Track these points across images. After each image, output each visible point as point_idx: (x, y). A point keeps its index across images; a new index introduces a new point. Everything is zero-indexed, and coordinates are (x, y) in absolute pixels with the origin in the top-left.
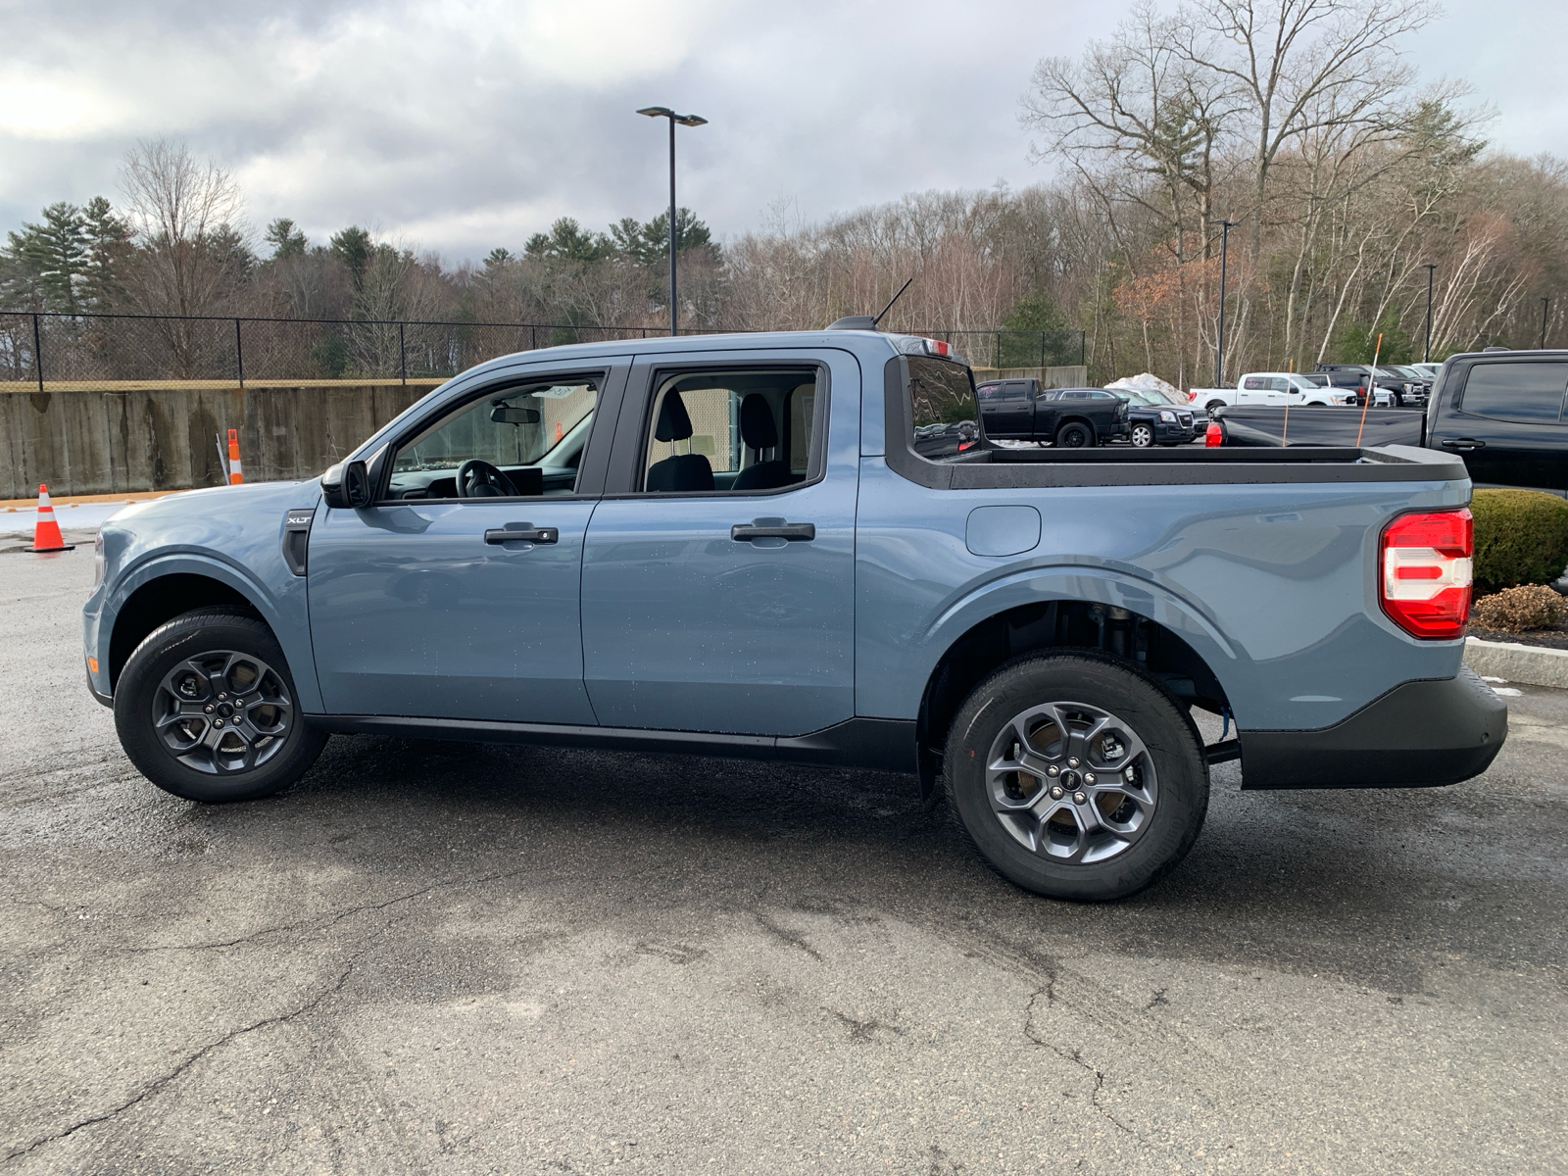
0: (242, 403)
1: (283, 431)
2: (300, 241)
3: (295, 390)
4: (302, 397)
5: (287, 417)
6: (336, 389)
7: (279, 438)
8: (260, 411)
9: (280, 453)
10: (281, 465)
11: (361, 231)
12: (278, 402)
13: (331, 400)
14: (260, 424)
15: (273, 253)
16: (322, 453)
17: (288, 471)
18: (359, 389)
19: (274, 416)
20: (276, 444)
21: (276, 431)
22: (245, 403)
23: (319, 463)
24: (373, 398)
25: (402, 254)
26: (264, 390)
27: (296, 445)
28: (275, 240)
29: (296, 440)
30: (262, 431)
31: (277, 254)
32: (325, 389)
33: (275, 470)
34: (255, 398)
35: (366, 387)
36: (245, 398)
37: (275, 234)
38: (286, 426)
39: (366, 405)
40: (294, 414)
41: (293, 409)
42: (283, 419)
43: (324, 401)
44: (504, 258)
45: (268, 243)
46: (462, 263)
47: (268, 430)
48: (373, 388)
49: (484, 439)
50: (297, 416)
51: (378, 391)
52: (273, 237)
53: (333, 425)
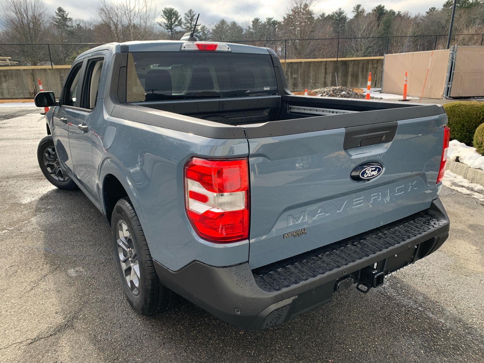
0: (284, 67)
1: (296, 76)
2: (363, 11)
3: (301, 63)
4: (303, 65)
5: (297, 71)
6: (314, 62)
7: (294, 78)
8: (290, 70)
9: (294, 83)
10: (294, 87)
11: (382, 6)
12: (295, 66)
13: (312, 66)
14: (289, 74)
15: (354, 16)
16: (308, 83)
17: (296, 89)
18: (321, 62)
19: (294, 71)
20: (293, 80)
21: (294, 76)
22: (285, 67)
23: (306, 86)
24: (326, 65)
25: (397, 13)
26: (291, 63)
27: (299, 80)
28: (355, 12)
29: (299, 79)
30: (290, 76)
31: (355, 16)
32: (310, 62)
33: (292, 88)
34: (288, 65)
35: (324, 61)
36: (285, 65)
37: (355, 10)
38: (297, 74)
39: (323, 67)
40: (300, 71)
41: (300, 68)
42: (296, 72)
43: (310, 66)
44: (434, 10)
45: (353, 13)
46: (417, 14)
47: (291, 75)
48: (326, 62)
49: (363, 78)
50: (301, 71)
51: (328, 63)
52: (354, 11)
53: (312, 74)
